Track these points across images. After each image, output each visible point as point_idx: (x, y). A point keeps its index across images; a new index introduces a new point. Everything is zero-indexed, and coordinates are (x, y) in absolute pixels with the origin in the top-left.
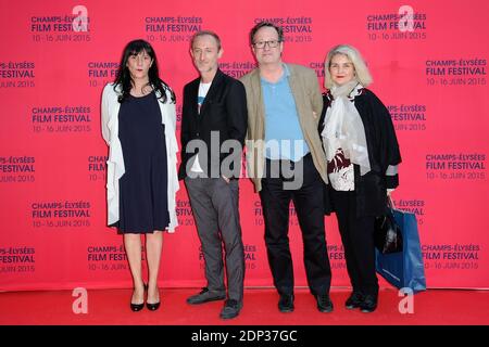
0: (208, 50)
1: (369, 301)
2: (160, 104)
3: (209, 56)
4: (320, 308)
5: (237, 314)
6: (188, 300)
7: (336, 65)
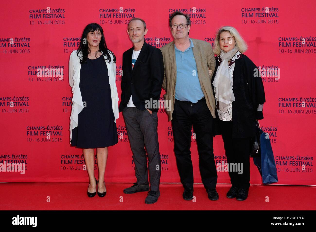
0: (138, 29)
1: (242, 193)
2: (107, 63)
3: (139, 33)
4: (210, 198)
5: (156, 201)
6: (124, 191)
7: (223, 39)
